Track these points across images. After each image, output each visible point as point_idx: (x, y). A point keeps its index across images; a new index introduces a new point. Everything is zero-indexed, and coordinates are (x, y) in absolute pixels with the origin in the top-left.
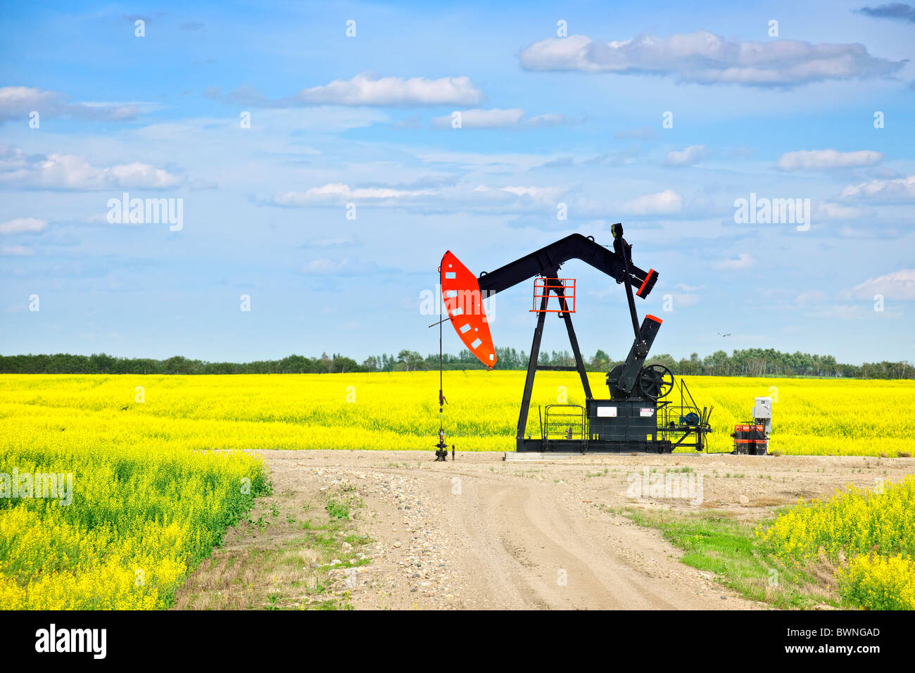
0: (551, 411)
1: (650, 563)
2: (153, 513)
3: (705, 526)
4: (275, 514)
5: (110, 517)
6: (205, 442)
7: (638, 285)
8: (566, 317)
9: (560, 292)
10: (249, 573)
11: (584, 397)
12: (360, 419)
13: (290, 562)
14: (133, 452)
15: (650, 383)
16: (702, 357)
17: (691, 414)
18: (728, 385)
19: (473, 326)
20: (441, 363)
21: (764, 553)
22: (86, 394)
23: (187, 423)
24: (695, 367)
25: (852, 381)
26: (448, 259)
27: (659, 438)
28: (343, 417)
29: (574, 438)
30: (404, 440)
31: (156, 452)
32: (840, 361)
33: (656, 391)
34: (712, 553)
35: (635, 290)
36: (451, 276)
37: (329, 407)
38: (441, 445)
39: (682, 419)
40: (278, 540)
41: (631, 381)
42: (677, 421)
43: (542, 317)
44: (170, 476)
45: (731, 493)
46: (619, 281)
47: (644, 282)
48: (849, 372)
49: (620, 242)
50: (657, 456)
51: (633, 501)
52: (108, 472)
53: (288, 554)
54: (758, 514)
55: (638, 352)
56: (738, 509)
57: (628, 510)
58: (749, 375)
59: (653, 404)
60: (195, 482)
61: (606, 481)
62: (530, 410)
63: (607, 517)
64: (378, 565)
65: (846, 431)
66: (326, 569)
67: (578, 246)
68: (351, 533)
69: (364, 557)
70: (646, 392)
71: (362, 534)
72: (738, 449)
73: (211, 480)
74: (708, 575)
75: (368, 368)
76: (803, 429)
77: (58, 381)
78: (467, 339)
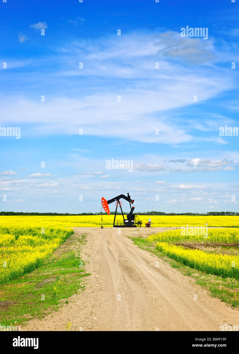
0: (118, 221)
1: (128, 244)
2: (55, 237)
3: (138, 238)
4: (74, 237)
5: (49, 237)
6: (67, 226)
7: (131, 202)
8: (121, 207)
9: (120, 203)
10: (68, 246)
11: (123, 219)
12: (92, 222)
13: (75, 244)
14: (54, 228)
15: (133, 217)
16: (145, 213)
17: (139, 221)
18: (149, 217)
19: (107, 208)
20: (102, 214)
21: (146, 242)
22: (51, 219)
23: (65, 223)
24: (144, 214)
25: (167, 216)
26: (103, 198)
27: (134, 225)
28: (89, 222)
29: (122, 225)
30: (97, 226)
31: (56, 228)
32: (165, 213)
33: (134, 218)
34: (138, 242)
35: (131, 203)
36: (103, 201)
37: (87, 220)
38: (102, 226)
39: (138, 222)
40: (74, 241)
41: (130, 217)
42: (137, 222)
43: (117, 207)
44: (59, 231)
45: (143, 233)
46: (128, 201)
47: (132, 202)
48: (167, 215)
49: (128, 196)
50: (134, 228)
51: (128, 235)
52: (49, 231)
53: (75, 243)
54: (147, 236)
55: (131, 212)
56: (144, 236)
57: (128, 236)
58: (152, 215)
59: (134, 220)
60: (62, 232)
61: (125, 232)
62: (115, 221)
63: (124, 237)
64: (87, 245)
65: (163, 223)
66: (80, 245)
67: (122, 196)
68: (85, 240)
69: (86, 243)
70: (133, 218)
71: (87, 240)
72: (146, 226)
73: (65, 232)
74: (137, 246)
75: (95, 214)
76: (157, 223)
77: (46, 217)
78: (106, 210)
